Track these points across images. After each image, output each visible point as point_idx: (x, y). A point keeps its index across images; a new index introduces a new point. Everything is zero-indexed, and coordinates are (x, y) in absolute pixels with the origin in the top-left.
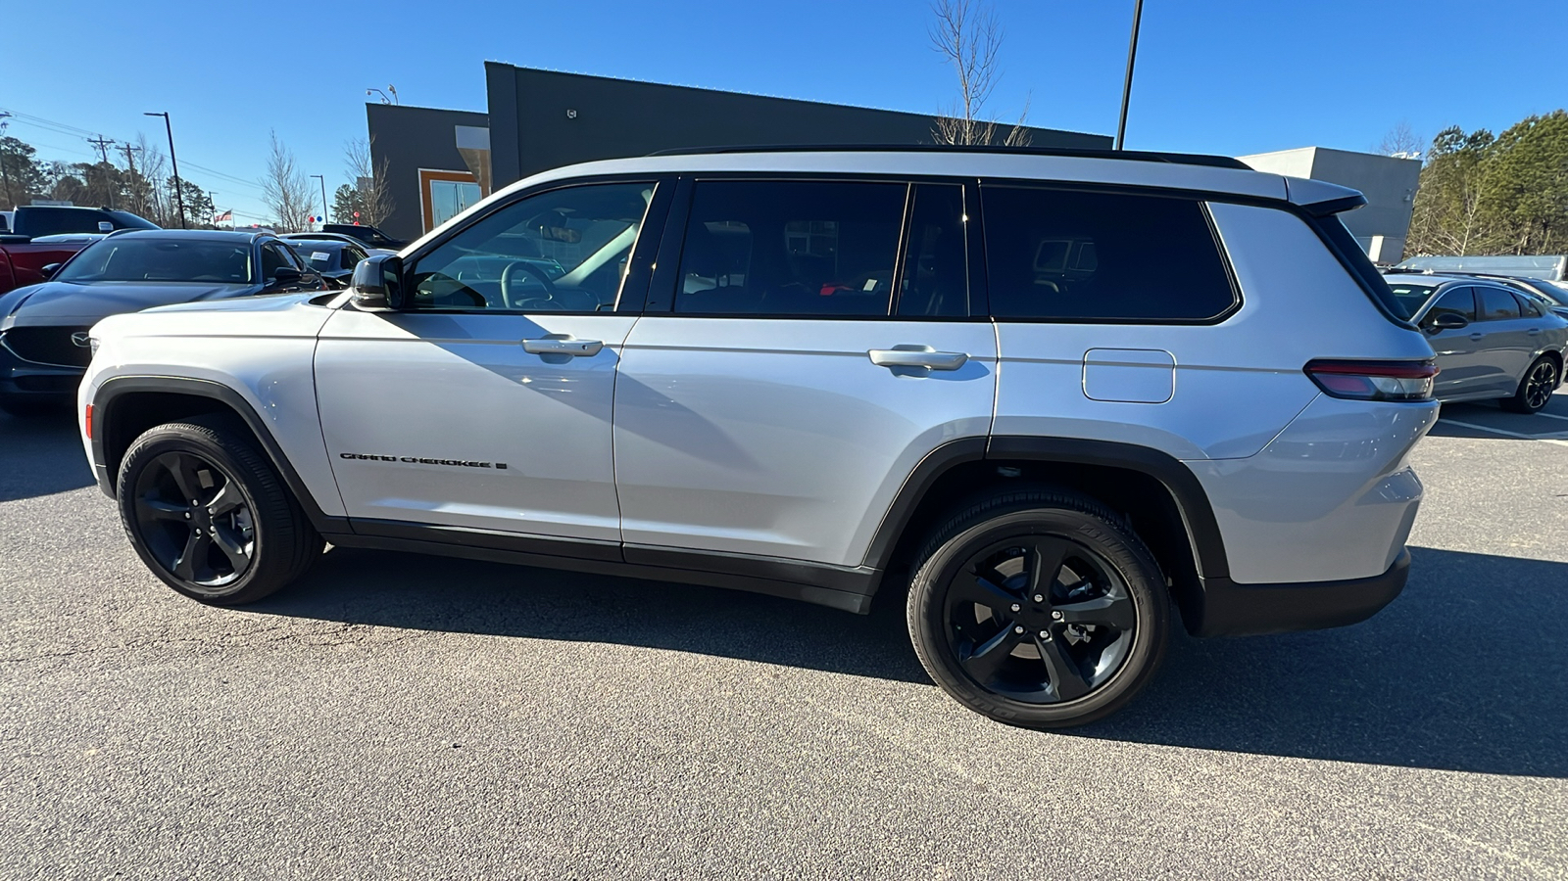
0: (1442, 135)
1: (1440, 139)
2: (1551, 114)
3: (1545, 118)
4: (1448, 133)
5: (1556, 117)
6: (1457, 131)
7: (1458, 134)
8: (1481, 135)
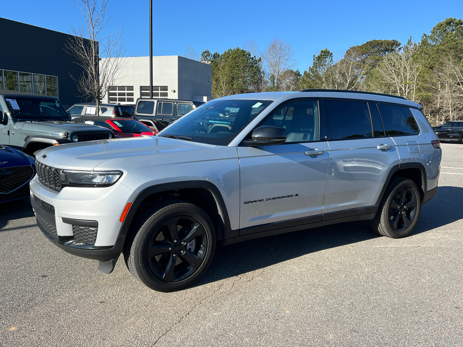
0: (204, 53)
1: (203, 55)
2: (236, 49)
3: (234, 50)
4: (206, 52)
5: (238, 50)
6: (208, 52)
7: (209, 53)
8: (216, 54)
